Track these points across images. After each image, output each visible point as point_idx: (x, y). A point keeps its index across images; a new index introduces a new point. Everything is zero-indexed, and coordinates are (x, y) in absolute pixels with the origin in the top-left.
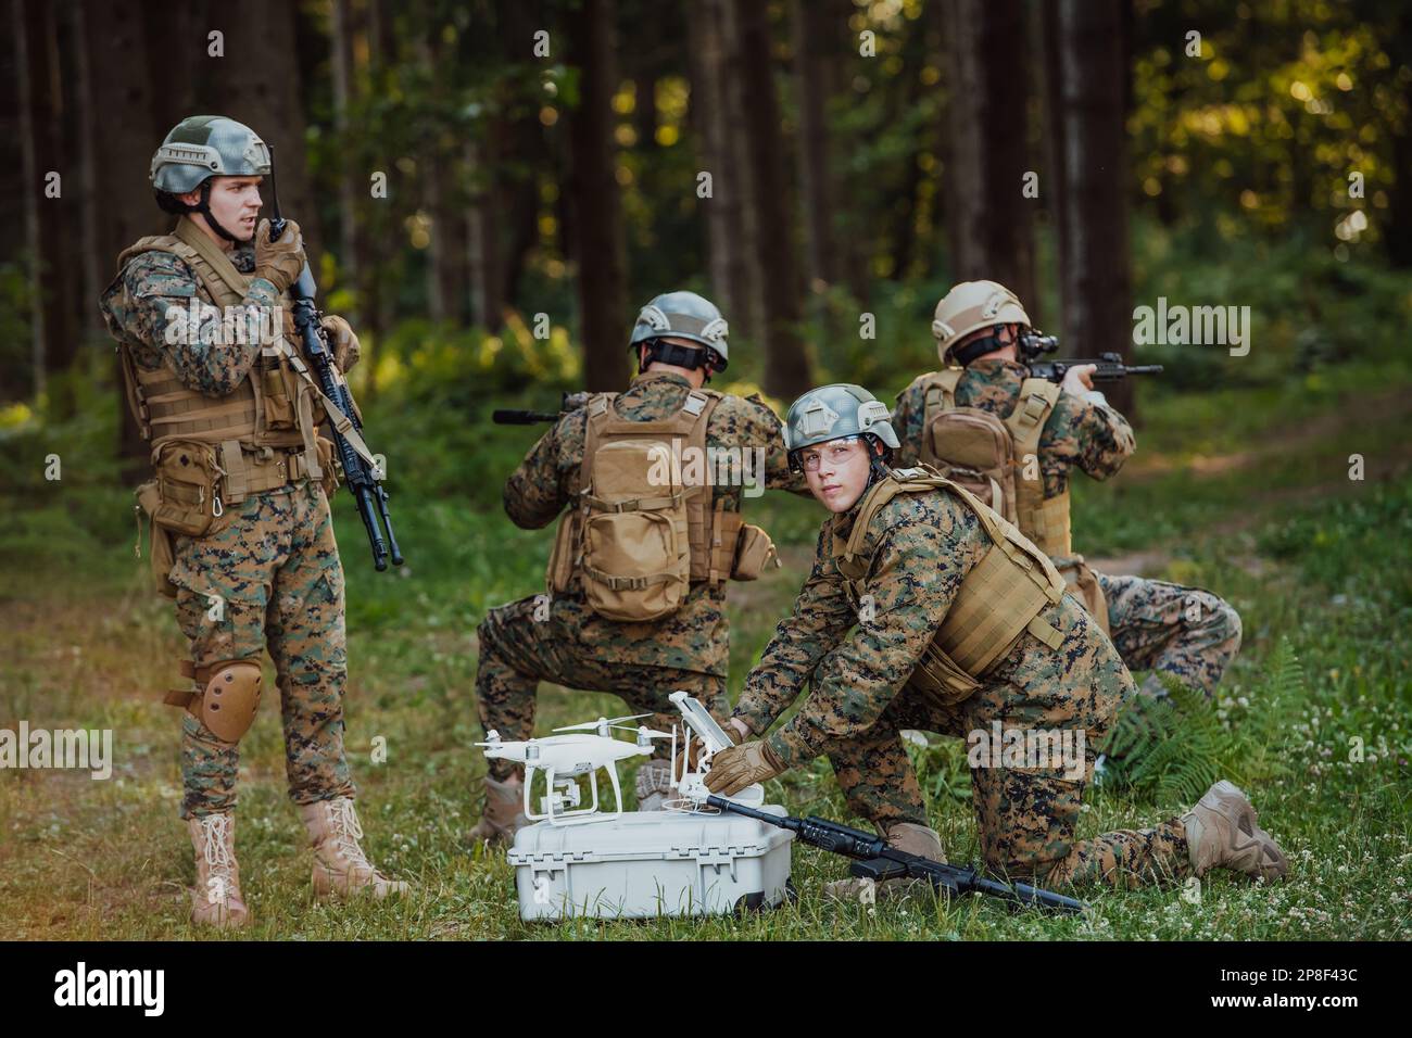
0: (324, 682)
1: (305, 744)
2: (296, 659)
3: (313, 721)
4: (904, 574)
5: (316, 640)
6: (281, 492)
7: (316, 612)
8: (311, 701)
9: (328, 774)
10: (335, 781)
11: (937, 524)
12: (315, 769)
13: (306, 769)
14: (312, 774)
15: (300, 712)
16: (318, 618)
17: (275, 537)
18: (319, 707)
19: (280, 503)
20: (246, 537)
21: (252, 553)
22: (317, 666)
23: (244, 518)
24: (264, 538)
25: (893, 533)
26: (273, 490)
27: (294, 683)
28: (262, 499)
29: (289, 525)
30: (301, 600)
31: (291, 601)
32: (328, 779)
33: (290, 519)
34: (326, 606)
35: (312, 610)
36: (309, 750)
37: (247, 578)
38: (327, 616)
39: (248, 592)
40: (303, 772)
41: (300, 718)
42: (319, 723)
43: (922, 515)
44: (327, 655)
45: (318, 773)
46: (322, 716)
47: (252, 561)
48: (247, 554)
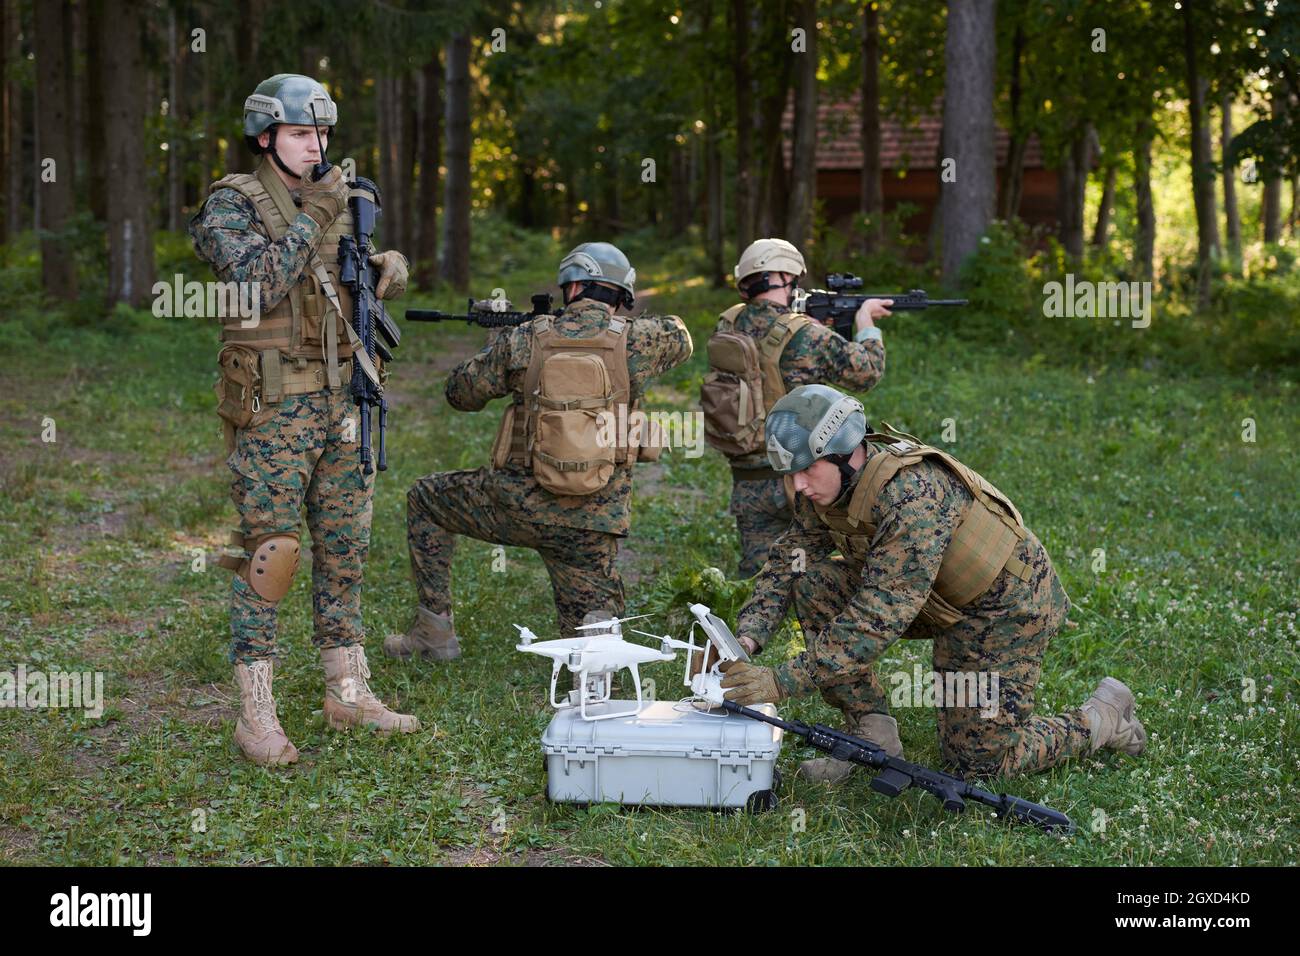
0: (351, 554)
1: (332, 601)
2: (330, 533)
3: (341, 584)
4: (909, 544)
5: (348, 520)
6: (318, 395)
7: (350, 497)
8: (340, 568)
9: (349, 626)
10: (354, 633)
11: (933, 496)
12: (339, 622)
13: (332, 622)
14: (336, 626)
15: (331, 576)
16: (351, 502)
17: (312, 433)
18: (347, 573)
19: (317, 404)
20: (284, 431)
21: (288, 444)
22: (347, 540)
23: (283, 414)
24: (301, 433)
25: (899, 508)
26: (311, 393)
27: (328, 552)
28: (302, 400)
29: (324, 423)
30: (336, 485)
31: (329, 486)
32: (348, 631)
33: (326, 419)
34: (358, 493)
35: (347, 495)
36: (334, 606)
37: (285, 466)
38: (359, 501)
39: (285, 476)
40: (329, 624)
41: (330, 580)
42: (345, 586)
43: (922, 489)
44: (356, 532)
45: (341, 625)
46: (348, 580)
47: (288, 452)
48: (284, 445)
